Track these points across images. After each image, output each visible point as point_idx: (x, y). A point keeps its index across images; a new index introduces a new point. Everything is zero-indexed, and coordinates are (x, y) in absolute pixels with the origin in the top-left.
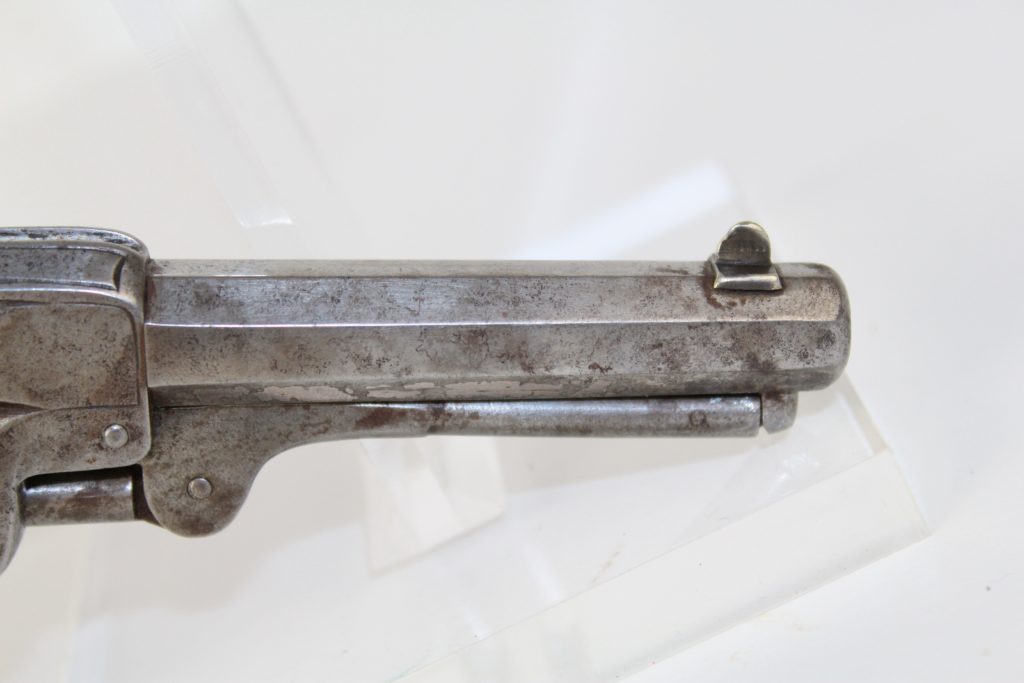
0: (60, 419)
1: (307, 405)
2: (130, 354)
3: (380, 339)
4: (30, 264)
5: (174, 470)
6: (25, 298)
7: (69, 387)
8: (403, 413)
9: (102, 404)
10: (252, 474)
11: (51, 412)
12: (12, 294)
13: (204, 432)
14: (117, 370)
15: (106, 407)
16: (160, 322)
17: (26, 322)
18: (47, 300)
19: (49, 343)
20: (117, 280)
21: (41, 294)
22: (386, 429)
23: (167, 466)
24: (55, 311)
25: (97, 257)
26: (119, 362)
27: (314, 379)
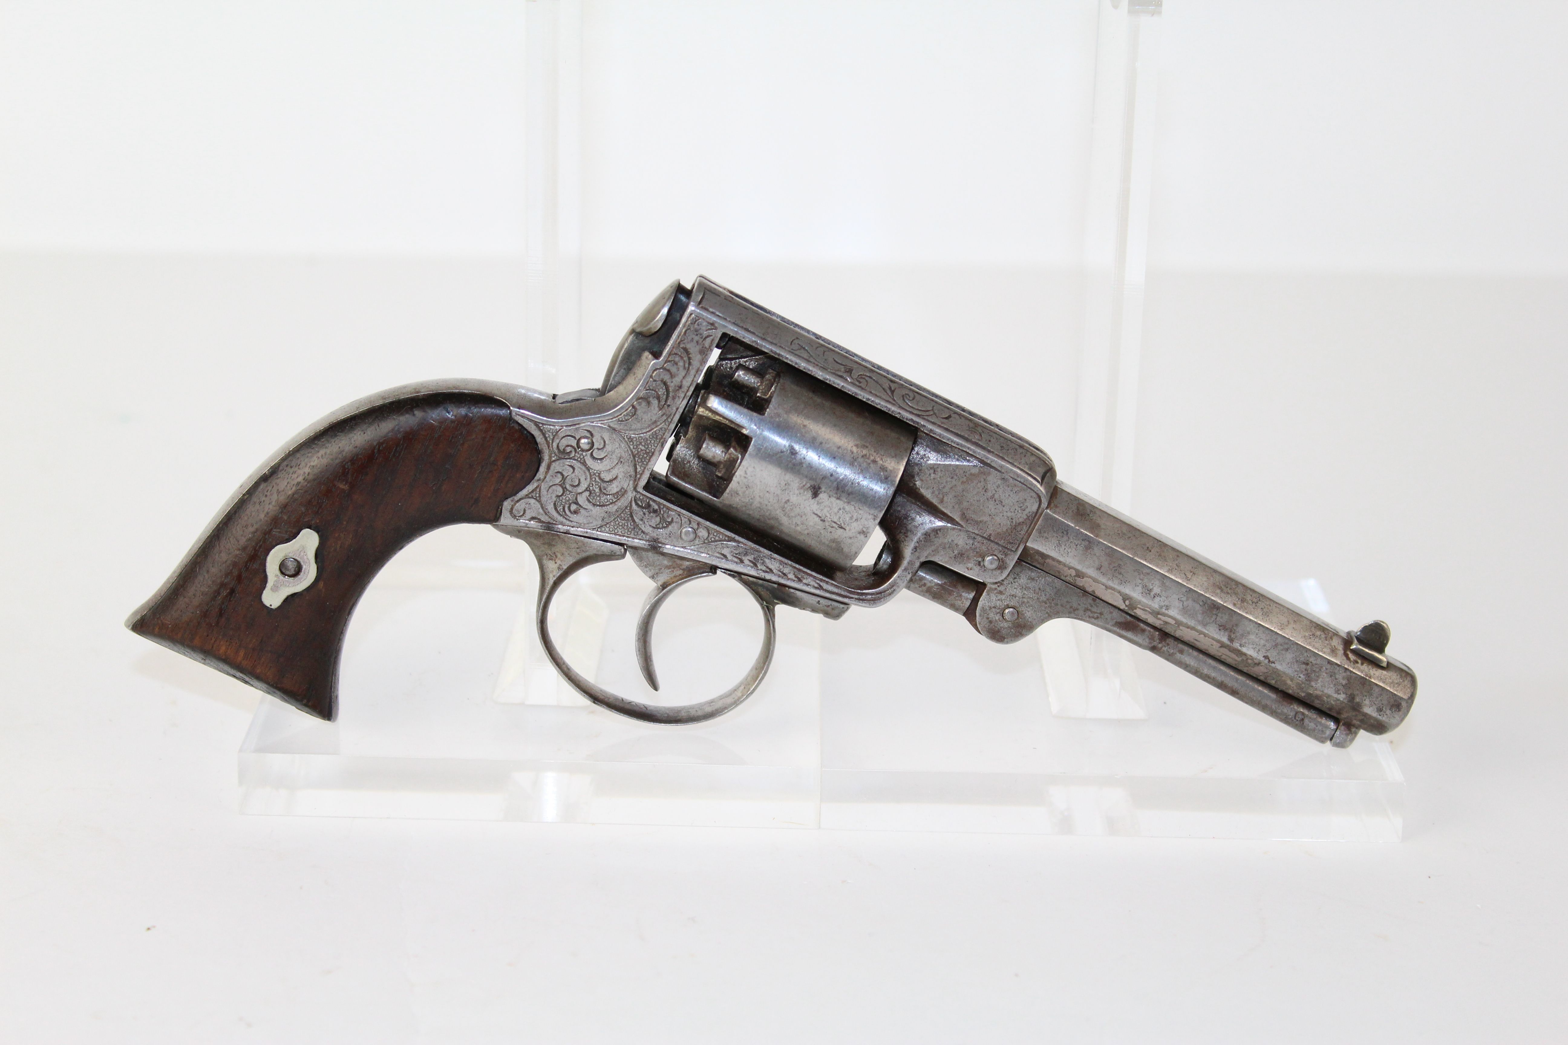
0: (969, 537)
1: (1096, 598)
2: (1028, 522)
3: (1163, 584)
4: (1002, 447)
5: (1003, 597)
6: (993, 464)
7: (985, 523)
8: (1143, 631)
9: (996, 541)
10: (1043, 621)
11: (967, 531)
12: (987, 458)
13: (1032, 585)
14: (1015, 527)
15: (997, 544)
16: (1054, 513)
17: (985, 477)
18: (1003, 471)
19: (990, 494)
20: (1043, 478)
21: (1002, 466)
22: (1129, 635)
23: (1001, 593)
24: (1003, 479)
25: (1037, 461)
26: (1019, 524)
27: (1116, 587)
